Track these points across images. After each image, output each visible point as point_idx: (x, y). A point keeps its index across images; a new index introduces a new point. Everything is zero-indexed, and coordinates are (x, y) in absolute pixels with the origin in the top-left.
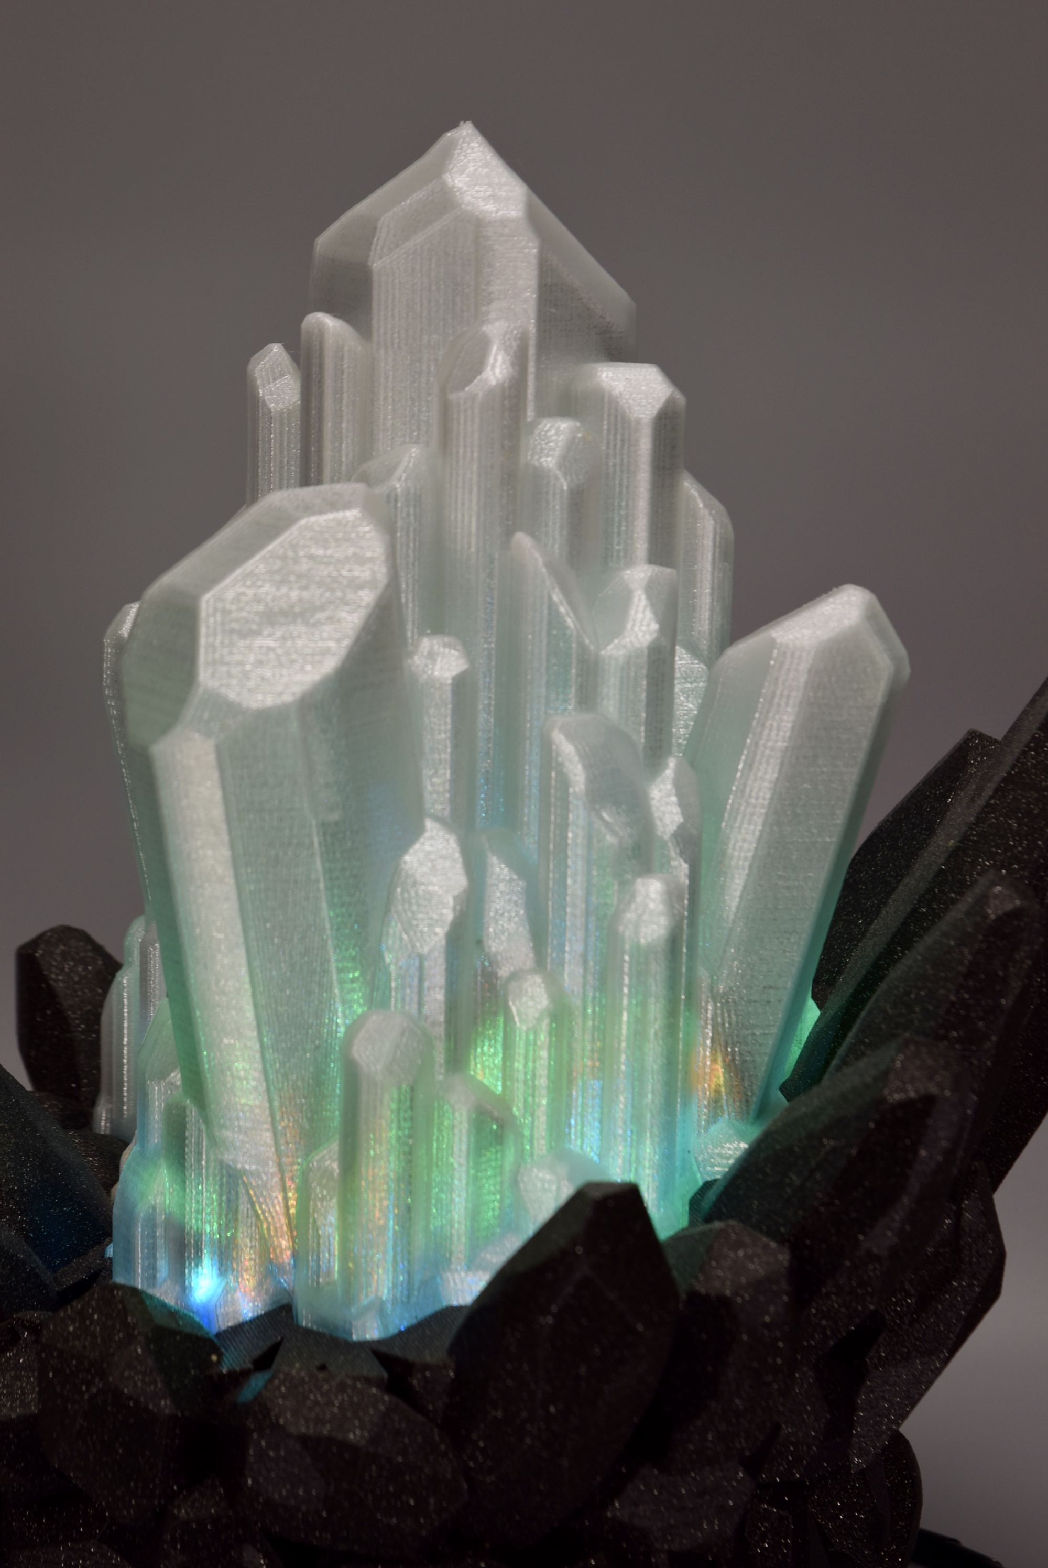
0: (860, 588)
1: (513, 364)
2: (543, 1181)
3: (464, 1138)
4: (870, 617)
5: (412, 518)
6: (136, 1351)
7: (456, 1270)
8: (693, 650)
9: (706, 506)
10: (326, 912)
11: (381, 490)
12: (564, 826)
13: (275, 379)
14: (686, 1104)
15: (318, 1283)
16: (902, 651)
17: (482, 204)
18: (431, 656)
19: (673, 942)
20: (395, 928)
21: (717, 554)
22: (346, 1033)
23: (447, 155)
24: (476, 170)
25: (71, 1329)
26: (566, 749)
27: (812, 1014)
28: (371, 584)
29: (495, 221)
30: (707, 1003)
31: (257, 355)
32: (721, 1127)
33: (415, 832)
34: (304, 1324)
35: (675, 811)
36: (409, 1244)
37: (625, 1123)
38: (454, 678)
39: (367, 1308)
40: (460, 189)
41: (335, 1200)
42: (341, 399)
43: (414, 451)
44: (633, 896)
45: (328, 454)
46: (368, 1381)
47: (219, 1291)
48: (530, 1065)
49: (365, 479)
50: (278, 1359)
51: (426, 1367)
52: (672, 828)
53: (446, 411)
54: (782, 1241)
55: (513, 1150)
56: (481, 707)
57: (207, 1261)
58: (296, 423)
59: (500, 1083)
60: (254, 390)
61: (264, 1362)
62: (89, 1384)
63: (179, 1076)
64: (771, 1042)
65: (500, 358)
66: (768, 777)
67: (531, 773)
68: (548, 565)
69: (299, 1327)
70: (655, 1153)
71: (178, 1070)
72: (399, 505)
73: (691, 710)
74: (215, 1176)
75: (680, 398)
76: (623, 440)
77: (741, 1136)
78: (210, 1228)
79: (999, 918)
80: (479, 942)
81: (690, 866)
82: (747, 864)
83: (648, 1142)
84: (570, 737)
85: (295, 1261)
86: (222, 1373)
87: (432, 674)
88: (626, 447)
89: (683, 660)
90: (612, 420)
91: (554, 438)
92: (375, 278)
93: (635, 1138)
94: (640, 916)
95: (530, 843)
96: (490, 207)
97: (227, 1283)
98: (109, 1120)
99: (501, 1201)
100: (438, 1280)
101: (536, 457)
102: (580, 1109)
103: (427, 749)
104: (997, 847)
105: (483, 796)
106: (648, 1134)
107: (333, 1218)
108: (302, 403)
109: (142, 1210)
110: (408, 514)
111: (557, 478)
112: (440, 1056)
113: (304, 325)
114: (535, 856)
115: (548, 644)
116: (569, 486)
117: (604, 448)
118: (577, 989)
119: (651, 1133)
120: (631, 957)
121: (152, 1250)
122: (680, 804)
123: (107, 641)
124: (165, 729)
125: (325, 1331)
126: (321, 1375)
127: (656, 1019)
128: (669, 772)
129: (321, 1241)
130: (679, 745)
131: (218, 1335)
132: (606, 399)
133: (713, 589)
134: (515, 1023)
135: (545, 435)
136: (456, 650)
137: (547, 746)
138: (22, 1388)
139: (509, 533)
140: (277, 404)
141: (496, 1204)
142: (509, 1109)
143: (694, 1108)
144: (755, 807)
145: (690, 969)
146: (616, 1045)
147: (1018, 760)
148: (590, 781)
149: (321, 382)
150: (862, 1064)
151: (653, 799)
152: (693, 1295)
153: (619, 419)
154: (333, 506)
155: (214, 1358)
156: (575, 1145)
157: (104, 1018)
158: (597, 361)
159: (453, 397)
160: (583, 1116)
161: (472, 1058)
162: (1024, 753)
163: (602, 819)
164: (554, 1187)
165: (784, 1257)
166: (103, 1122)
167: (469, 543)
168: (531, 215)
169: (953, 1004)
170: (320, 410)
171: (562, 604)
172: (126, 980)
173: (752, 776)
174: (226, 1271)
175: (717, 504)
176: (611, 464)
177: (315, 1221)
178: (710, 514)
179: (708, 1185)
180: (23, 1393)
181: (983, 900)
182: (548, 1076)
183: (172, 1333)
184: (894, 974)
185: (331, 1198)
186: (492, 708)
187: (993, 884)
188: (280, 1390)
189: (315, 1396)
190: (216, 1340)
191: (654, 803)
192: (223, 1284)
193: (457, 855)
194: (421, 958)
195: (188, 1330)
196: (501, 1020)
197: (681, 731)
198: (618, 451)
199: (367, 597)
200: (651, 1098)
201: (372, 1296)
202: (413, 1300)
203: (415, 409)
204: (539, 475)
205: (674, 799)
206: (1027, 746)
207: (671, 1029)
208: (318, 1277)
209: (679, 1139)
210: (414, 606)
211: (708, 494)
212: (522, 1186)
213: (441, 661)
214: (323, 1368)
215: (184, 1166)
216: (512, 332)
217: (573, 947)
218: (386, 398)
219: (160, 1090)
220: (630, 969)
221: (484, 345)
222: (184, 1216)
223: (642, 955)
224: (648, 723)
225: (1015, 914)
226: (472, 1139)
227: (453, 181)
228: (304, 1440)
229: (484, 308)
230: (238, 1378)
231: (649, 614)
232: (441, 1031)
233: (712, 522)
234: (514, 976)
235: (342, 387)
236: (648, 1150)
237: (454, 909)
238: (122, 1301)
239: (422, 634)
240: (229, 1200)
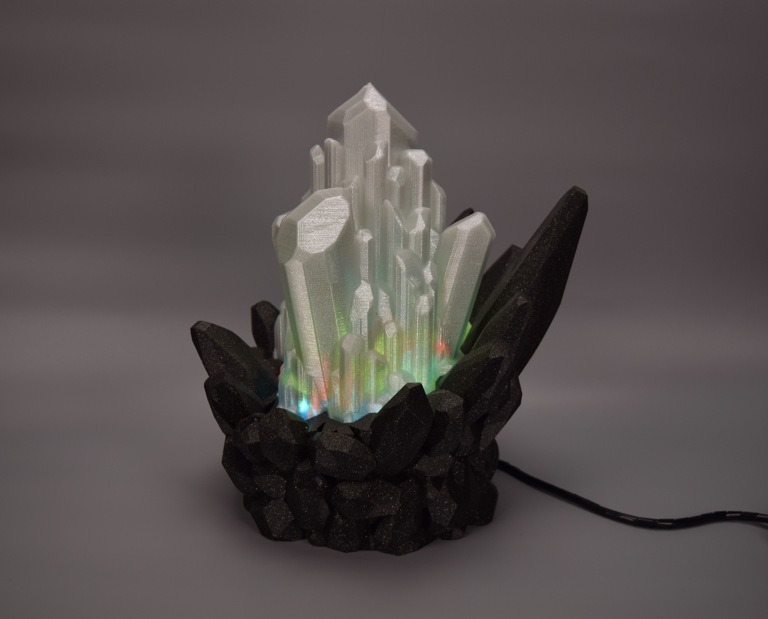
0: (482, 213)
1: (384, 152)
2: (395, 379)
3: (374, 369)
4: (484, 221)
5: (356, 196)
6: (285, 427)
7: (372, 403)
8: (435, 229)
9: (438, 189)
10: (334, 308)
11: (347, 189)
12: (400, 282)
13: (317, 156)
14: (435, 355)
15: (334, 407)
16: (494, 230)
17: (374, 107)
18: (362, 235)
19: (431, 313)
20: (354, 311)
21: (442, 203)
22: (340, 340)
23: (364, 93)
24: (372, 97)
25: (268, 421)
26: (400, 260)
27: (469, 326)
28: (345, 217)
29: (378, 112)
30: (440, 328)
31: (312, 148)
32: (444, 361)
33: (358, 284)
34: (331, 418)
35: (430, 276)
36: (359, 397)
37: (418, 362)
38: (368, 241)
39: (348, 414)
40: (368, 103)
41: (338, 385)
42: (336, 163)
43: (357, 177)
44: (419, 301)
45: (332, 178)
46: (348, 435)
47: (308, 408)
48: (392, 347)
49: (343, 186)
50: (324, 428)
51: (364, 431)
52: (430, 281)
53: (365, 166)
54: (461, 396)
55: (387, 371)
56: (376, 248)
57: (304, 399)
58: (323, 167)
59: (383, 352)
60: (312, 158)
61: (320, 429)
62: (273, 436)
63: (295, 350)
64: (458, 338)
65: (380, 150)
66: (456, 266)
67: (390, 266)
68: (394, 209)
69: (329, 418)
70: (426, 371)
71: (295, 349)
72: (352, 192)
73: (435, 246)
74: (306, 378)
75: (431, 160)
76: (415, 172)
77: (450, 364)
78: (305, 392)
79: (521, 306)
80: (377, 314)
81: (435, 291)
82: (451, 290)
83: (424, 367)
84: (401, 257)
85: (328, 400)
86: (308, 431)
87: (363, 240)
88: (416, 174)
89: (433, 233)
90: (412, 166)
91: (396, 172)
92: (345, 128)
93: (420, 366)
94: (421, 306)
95: (391, 286)
96: (376, 108)
97: (310, 406)
98: (278, 355)
99: (384, 384)
100: (367, 406)
101: (391, 178)
102: (405, 359)
103: (361, 261)
104: (520, 283)
105: (377, 272)
106: (424, 365)
107: (338, 389)
108: (325, 162)
109: (286, 387)
110: (355, 195)
111: (396, 184)
112: (367, 346)
113: (325, 141)
114: (392, 289)
115: (395, 231)
116: (400, 186)
117: (410, 174)
118: (404, 326)
119: (425, 365)
120: (419, 318)
121: (289, 397)
122: (432, 274)
123: (273, 226)
124: (289, 259)
125: (336, 420)
126: (335, 434)
127: (426, 334)
128: (429, 265)
129: (335, 396)
130: (432, 257)
131: (308, 421)
132: (410, 160)
133: (440, 212)
134: (387, 336)
135: (393, 171)
136: (369, 233)
137: (395, 259)
138: (255, 434)
139: (383, 200)
140: (318, 162)
141: (383, 385)
142: (386, 359)
143: (437, 356)
144: (453, 274)
145: (435, 319)
146: (415, 342)
147: (526, 259)
148: (407, 269)
149: (330, 157)
150: (483, 347)
151: (425, 273)
152: (437, 412)
153: (414, 166)
154: (334, 195)
155: (307, 428)
156: (404, 368)
157: (275, 327)
158: (407, 149)
159: (367, 162)
160: (406, 361)
161: (375, 345)
162: (527, 257)
163: (411, 280)
164: (398, 381)
165: (462, 401)
166: (275, 356)
167: (372, 203)
168: (388, 110)
169: (508, 329)
170: (330, 165)
171: (398, 220)
172: (280, 318)
173: (452, 266)
174: (309, 403)
175: (441, 188)
176: (412, 179)
177: (333, 390)
178: (440, 192)
179: (441, 377)
180: (256, 436)
181: (516, 300)
182: (396, 350)
183: (295, 422)
184: (492, 320)
185: (337, 384)
186: (379, 248)
187: (519, 296)
188: (324, 438)
189: (334, 440)
190: (307, 423)
191: (425, 274)
192: (309, 406)
193: (370, 290)
194: (361, 319)
195: (299, 420)
196: (383, 334)
197: (432, 253)
198: (413, 175)
199: (344, 221)
200: (425, 356)
201: (349, 411)
202: (360, 412)
203: (357, 164)
204: (391, 183)
205: (430, 273)
206: (528, 255)
207: (430, 337)
208: (334, 405)
209: (433, 365)
210: (357, 220)
211: (439, 186)
212: (389, 380)
213: (365, 236)
214: (336, 431)
215: (297, 375)
216: (383, 143)
217: (403, 315)
218: (348, 162)
219: (290, 354)
220: (419, 321)
221: (375, 147)
222: (297, 388)
223: (422, 317)
224: (423, 252)
225: (526, 304)
226: (376, 369)
227: (366, 101)
228: (331, 451)
229: (375, 136)
230: (313, 433)
231: (423, 222)
232: (366, 339)
233: (440, 194)
234: (387, 323)
235: (336, 159)
236: (424, 370)
237: (370, 306)
238: (281, 413)
239: (360, 228)
240: (310, 385)
